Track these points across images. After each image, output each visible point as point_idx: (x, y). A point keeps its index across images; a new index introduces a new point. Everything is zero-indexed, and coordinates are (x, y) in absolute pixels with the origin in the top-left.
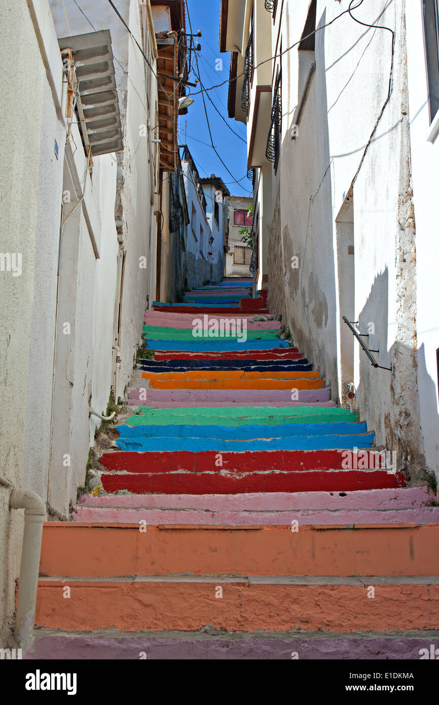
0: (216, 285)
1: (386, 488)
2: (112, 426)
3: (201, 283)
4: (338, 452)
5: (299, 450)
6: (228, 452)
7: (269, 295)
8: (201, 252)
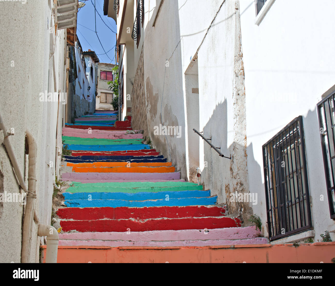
0: (92, 115)
1: (232, 227)
2: (59, 193)
3: (83, 114)
4: (198, 207)
5: (175, 206)
6: (133, 207)
7: (132, 120)
8: (83, 95)
